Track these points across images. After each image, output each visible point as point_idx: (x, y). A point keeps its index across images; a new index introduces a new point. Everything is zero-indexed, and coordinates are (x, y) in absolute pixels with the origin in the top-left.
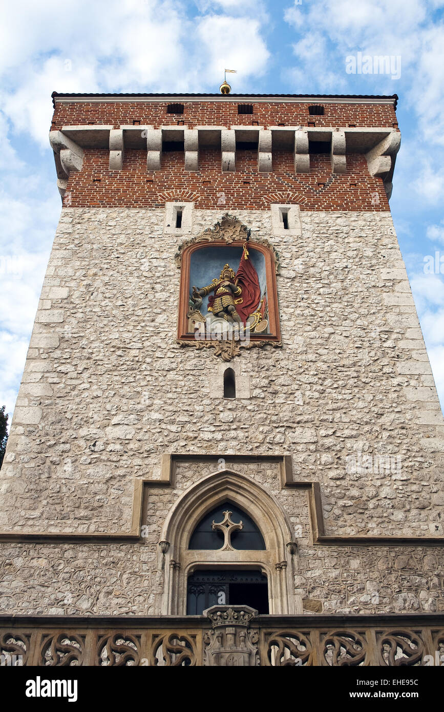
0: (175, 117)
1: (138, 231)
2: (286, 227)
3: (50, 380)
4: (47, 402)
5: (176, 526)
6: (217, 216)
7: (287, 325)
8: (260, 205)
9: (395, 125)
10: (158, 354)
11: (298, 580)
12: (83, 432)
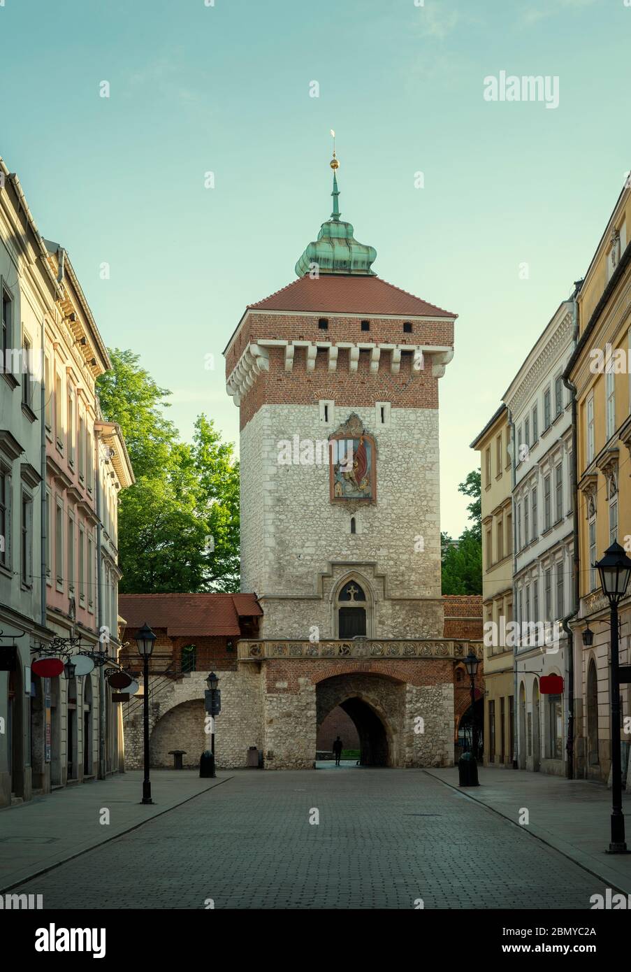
0: (323, 333)
1: (306, 424)
2: (383, 422)
3: (276, 523)
4: (277, 535)
5: (335, 593)
6: (347, 411)
7: (380, 491)
8: (369, 403)
9: (451, 344)
10: (322, 509)
11: (378, 614)
12: (294, 550)
